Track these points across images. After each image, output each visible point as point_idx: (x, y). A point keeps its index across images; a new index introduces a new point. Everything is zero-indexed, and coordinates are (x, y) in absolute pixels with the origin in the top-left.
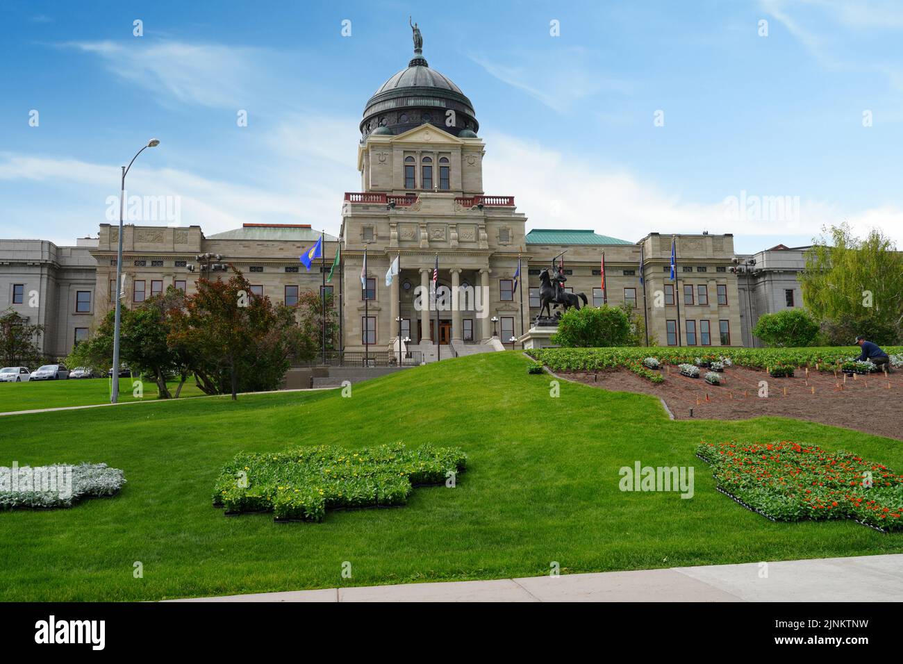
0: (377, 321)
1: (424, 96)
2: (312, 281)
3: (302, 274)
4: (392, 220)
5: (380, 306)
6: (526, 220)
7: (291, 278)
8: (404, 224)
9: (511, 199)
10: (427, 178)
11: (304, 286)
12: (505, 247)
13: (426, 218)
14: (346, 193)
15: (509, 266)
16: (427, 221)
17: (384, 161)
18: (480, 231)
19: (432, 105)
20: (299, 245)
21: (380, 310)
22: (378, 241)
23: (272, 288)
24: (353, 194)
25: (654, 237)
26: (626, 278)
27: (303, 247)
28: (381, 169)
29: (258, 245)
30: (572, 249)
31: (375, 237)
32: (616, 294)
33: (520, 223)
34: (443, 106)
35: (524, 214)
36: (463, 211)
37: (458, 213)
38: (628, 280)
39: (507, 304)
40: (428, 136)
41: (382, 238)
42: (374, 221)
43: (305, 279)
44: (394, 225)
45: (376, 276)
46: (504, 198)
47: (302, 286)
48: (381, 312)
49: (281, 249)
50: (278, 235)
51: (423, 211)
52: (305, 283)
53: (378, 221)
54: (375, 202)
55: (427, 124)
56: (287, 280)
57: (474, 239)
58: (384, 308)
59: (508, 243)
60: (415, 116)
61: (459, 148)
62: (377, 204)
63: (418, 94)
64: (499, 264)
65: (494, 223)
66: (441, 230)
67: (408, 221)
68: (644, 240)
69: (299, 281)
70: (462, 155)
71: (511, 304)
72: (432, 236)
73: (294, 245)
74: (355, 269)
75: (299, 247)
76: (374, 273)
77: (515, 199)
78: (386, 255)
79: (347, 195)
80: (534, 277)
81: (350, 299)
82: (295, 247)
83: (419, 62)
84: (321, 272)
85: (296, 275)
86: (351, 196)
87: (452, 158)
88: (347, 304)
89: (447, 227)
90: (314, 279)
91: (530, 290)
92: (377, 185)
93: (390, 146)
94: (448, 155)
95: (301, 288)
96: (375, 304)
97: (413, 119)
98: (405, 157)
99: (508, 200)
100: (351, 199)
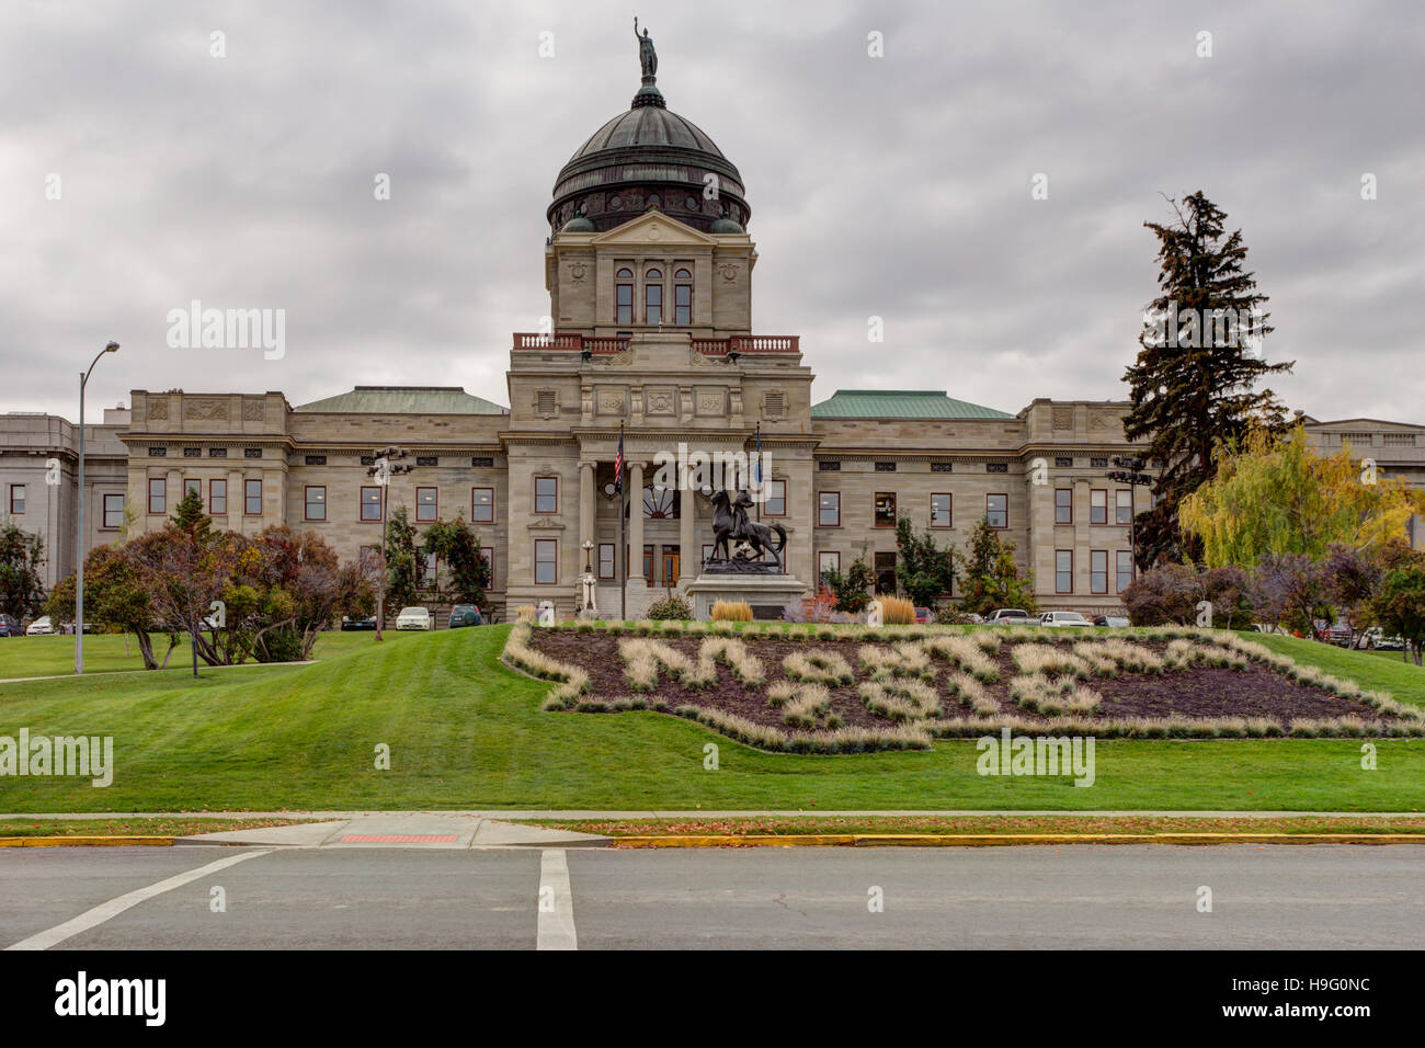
0: (559, 546)
1: (649, 163)
2: (459, 480)
3: (443, 468)
4: (585, 380)
5: (564, 523)
6: (811, 378)
7: (425, 475)
8: (604, 387)
9: (795, 340)
10: (653, 304)
11: (446, 488)
12: (774, 425)
13: (641, 376)
14: (514, 335)
15: (781, 457)
16: (644, 381)
17: (582, 276)
18: (733, 398)
20: (438, 420)
21: (563, 529)
22: (563, 416)
23: (396, 492)
24: (526, 335)
25: (1042, 407)
26: (991, 476)
27: (445, 425)
28: (576, 291)
29: (375, 421)
30: (897, 426)
31: (557, 408)
32: (971, 504)
33: (801, 383)
34: (682, 180)
35: (809, 369)
36: (704, 363)
37: (697, 368)
38: (994, 480)
39: (775, 520)
40: (655, 231)
41: (569, 411)
42: (557, 381)
43: (448, 476)
44: (588, 388)
45: (558, 473)
46: (782, 338)
47: (444, 488)
48: (565, 532)
49: (409, 428)
50: (408, 404)
51: (638, 365)
52: (447, 482)
53: (563, 382)
54: (563, 349)
55: (655, 213)
56: (419, 479)
57: (721, 412)
58: (571, 526)
59: (779, 417)
60: (634, 197)
61: (710, 253)
62: (565, 352)
63: (641, 160)
65: (758, 383)
66: (665, 397)
67: (611, 381)
68: (1027, 410)
69: (439, 480)
70: (714, 263)
71: (782, 521)
72: (650, 407)
73: (430, 421)
74: (524, 462)
75: (438, 425)
76: (555, 468)
77: (800, 341)
78: (575, 438)
79: (518, 337)
80: (830, 475)
81: (515, 511)
82: (432, 425)
83: (649, 100)
84: (474, 464)
85: (434, 470)
86: (524, 339)
87: (697, 270)
88: (511, 518)
89: (676, 391)
90: (462, 476)
91: (822, 495)
92: (570, 319)
93: (592, 252)
94: (691, 264)
95: (442, 491)
96: (556, 519)
97: (631, 203)
98: (617, 270)
99: (789, 342)
100: (523, 345)
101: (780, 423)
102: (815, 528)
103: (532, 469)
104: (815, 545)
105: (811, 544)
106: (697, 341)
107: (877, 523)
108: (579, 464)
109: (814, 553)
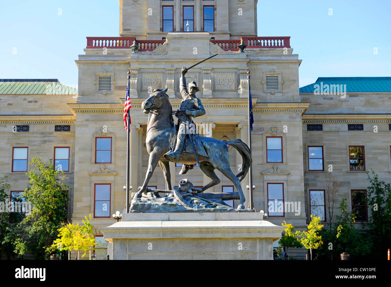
0: (113, 188)
2: (45, 142)
3: (33, 133)
5: (117, 171)
6: (300, 62)
7: (20, 138)
8: (147, 71)
9: (287, 40)
10: (188, 19)
12: (272, 96)
13: (173, 62)
14: (88, 38)
15: (278, 119)
16: (176, 66)
17: (138, 0)
18: (242, 77)
20: (31, 99)
21: (116, 175)
22: (117, 92)
24: (96, 39)
28: (134, 10)
30: (362, 98)
31: (112, 86)
33: (291, 66)
35: (297, 55)
36: (220, 54)
41: (121, 88)
42: (113, 67)
43: (36, 139)
45: (112, 134)
46: (278, 38)
47: (34, 148)
48: (118, 178)
53: (117, 67)
54: (122, 47)
56: (15, 141)
57: (233, 87)
58: (122, 172)
59: (276, 91)
62: (123, 50)
69: (29, 141)
73: (25, 99)
75: (31, 102)
77: (290, 39)
79: (90, 40)
80: (315, 133)
81: (80, 162)
82: (26, 102)
84: (56, 130)
85: (28, 135)
86: (94, 41)
88: (76, 168)
89: (200, 73)
90: (47, 139)
91: (310, 149)
92: (130, 30)
95: (31, 150)
99: (283, 41)
100: (94, 45)
101: (276, 94)
102: (305, 173)
103: (94, 130)
104: (306, 185)
105: (303, 184)
106: (219, 42)
107: (351, 169)
109: (306, 191)
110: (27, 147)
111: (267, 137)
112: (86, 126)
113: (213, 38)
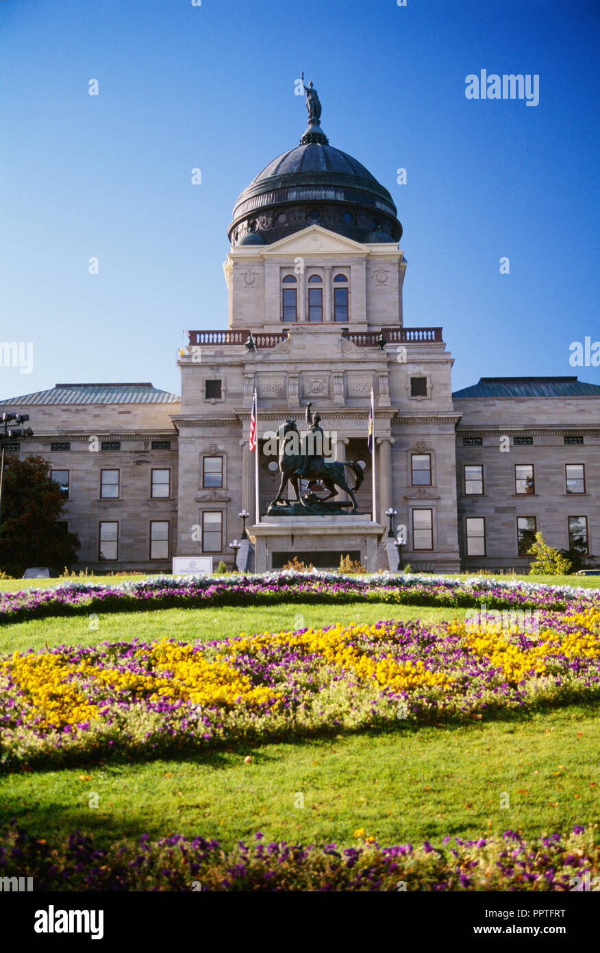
0: (224, 516)
1: (311, 185)
2: (139, 463)
3: (125, 452)
4: (248, 368)
5: (229, 495)
6: (452, 362)
7: (108, 457)
8: (265, 374)
9: (438, 331)
10: (315, 305)
11: (127, 470)
12: (419, 404)
13: (299, 363)
14: (190, 332)
15: (425, 432)
16: (300, 368)
17: (253, 282)
18: (381, 381)
19: (323, 198)
20: (122, 408)
21: (228, 499)
22: (228, 400)
23: (82, 474)
24: (201, 333)
27: (129, 412)
28: (247, 295)
29: (64, 410)
31: (223, 394)
33: (443, 366)
34: (339, 199)
35: (450, 353)
36: (355, 352)
37: (346, 355)
39: (422, 489)
40: (314, 243)
41: (234, 395)
42: (223, 370)
43: (129, 459)
44: (250, 375)
45: (224, 452)
48: (230, 504)
49: (96, 417)
51: (296, 354)
52: (129, 465)
53: (229, 370)
54: (233, 343)
55: (315, 227)
58: (235, 499)
59: (424, 398)
60: (297, 214)
61: (364, 260)
62: (236, 345)
63: (303, 183)
64: (409, 430)
65: (404, 368)
66: (321, 381)
67: (270, 368)
69: (121, 462)
70: (367, 269)
71: (428, 490)
72: (307, 391)
73: (114, 410)
75: (122, 412)
76: (221, 447)
77: (443, 332)
78: (238, 420)
79: (193, 335)
80: (473, 449)
81: (184, 487)
82: (116, 413)
83: (316, 138)
84: (153, 447)
85: (118, 454)
86: (198, 336)
87: (352, 274)
88: (181, 493)
89: (330, 376)
90: (142, 459)
91: (465, 468)
92: (242, 319)
93: (262, 260)
94: (348, 269)
95: (124, 473)
96: (222, 493)
97: (294, 219)
98: (283, 277)
99: (433, 332)
100: (198, 341)
101: (424, 403)
102: (459, 497)
103: (200, 449)
104: (460, 512)
106: (353, 334)
108: (241, 442)
110: (119, 470)
111: (412, 455)
112: (192, 443)
113: (347, 329)
